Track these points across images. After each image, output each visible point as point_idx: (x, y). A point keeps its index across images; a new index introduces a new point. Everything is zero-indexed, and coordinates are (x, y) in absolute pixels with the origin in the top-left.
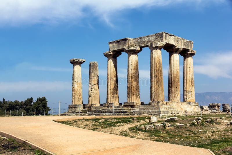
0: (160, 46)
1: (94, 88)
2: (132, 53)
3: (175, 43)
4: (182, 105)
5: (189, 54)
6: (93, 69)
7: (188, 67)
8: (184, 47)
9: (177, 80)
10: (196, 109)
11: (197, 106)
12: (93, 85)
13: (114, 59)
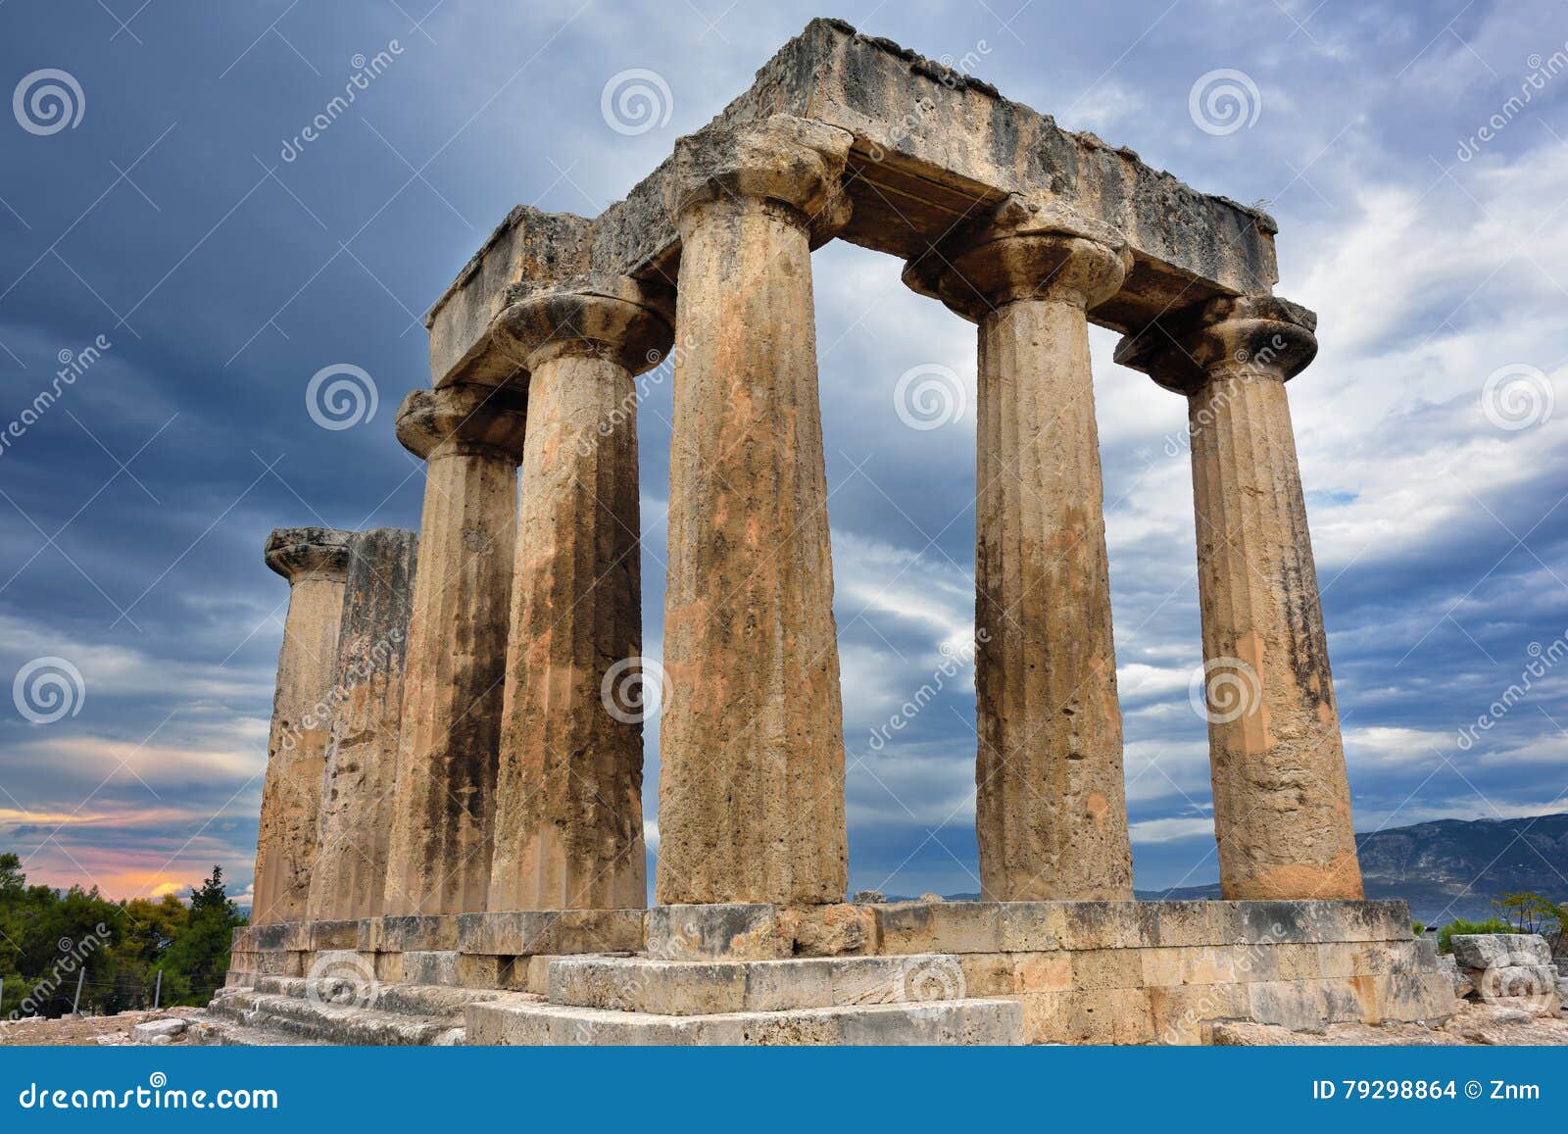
0: (759, 163)
1: (353, 768)
2: (556, 348)
3: (1014, 177)
4: (1156, 944)
5: (1229, 344)
6: (367, 597)
7: (1242, 482)
8: (1159, 252)
9: (1065, 611)
10: (1380, 982)
11: (1400, 954)
12: (345, 743)
13: (472, 466)
